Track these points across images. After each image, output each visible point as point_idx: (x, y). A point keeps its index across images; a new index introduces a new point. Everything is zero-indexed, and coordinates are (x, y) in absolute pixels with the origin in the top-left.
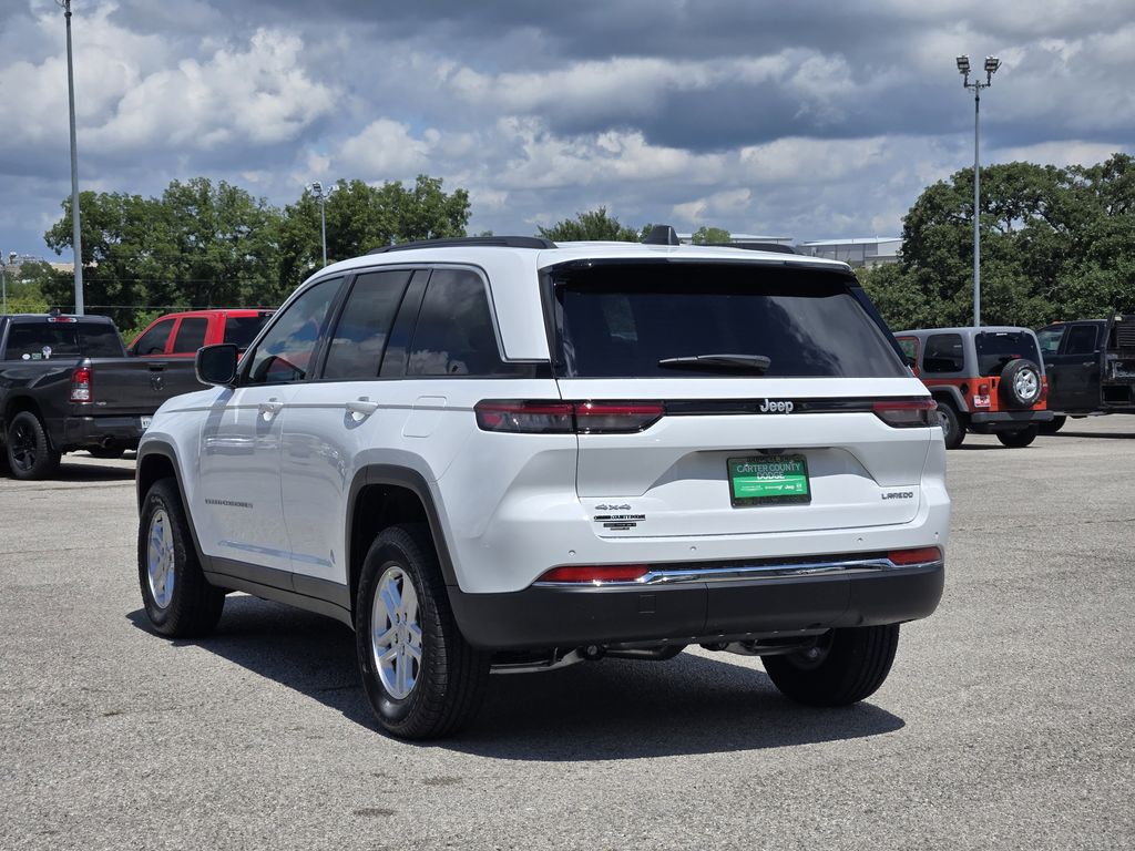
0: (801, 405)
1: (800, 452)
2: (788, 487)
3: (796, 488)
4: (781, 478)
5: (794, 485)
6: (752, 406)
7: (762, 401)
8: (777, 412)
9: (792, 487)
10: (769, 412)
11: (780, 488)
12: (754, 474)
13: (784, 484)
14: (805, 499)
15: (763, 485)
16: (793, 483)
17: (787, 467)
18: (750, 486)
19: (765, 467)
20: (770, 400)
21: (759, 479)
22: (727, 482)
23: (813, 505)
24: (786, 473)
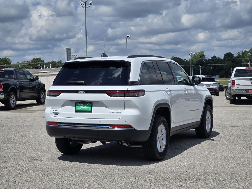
0: (87, 92)
1: (91, 102)
2: (87, 109)
3: (89, 109)
4: (86, 107)
5: (89, 108)
6: (77, 92)
7: (79, 91)
8: (82, 93)
9: (88, 109)
10: (80, 93)
11: (85, 109)
12: (80, 106)
13: (86, 108)
14: (91, 112)
15: (81, 108)
16: (88, 108)
17: (87, 105)
18: (79, 108)
19: (83, 104)
20: (81, 90)
21: (81, 107)
22: (75, 107)
23: (92, 113)
24: (87, 106)
